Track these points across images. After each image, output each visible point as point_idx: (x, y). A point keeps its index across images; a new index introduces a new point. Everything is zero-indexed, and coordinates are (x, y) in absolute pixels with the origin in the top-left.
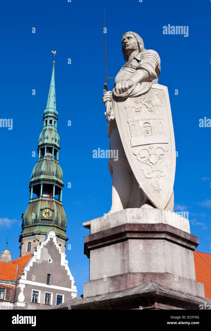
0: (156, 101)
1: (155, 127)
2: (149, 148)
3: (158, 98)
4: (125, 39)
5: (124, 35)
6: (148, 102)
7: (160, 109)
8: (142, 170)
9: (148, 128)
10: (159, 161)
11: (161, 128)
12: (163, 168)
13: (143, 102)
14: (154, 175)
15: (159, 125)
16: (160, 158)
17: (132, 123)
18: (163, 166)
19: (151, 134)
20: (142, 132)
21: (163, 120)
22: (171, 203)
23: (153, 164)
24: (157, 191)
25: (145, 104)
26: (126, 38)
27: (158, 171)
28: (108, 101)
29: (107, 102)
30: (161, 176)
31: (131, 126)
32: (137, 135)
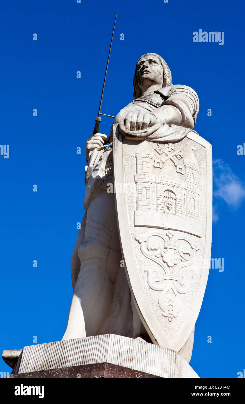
0: (191, 159)
1: (183, 202)
2: (167, 235)
3: (196, 156)
4: (143, 62)
5: (143, 56)
6: (178, 156)
7: (196, 175)
8: (147, 273)
9: (170, 200)
10: (180, 264)
11: (192, 208)
12: (185, 277)
13: (170, 155)
14: (166, 286)
15: (190, 202)
16: (183, 259)
17: (144, 184)
18: (185, 275)
19: (174, 212)
20: (159, 203)
21: (199, 195)
22: (188, 350)
23: (169, 267)
24: (167, 318)
25: (172, 158)
26: (147, 61)
27: (175, 281)
28: (96, 149)
29: (93, 150)
30: (179, 292)
31: (141, 188)
32: (148, 207)
